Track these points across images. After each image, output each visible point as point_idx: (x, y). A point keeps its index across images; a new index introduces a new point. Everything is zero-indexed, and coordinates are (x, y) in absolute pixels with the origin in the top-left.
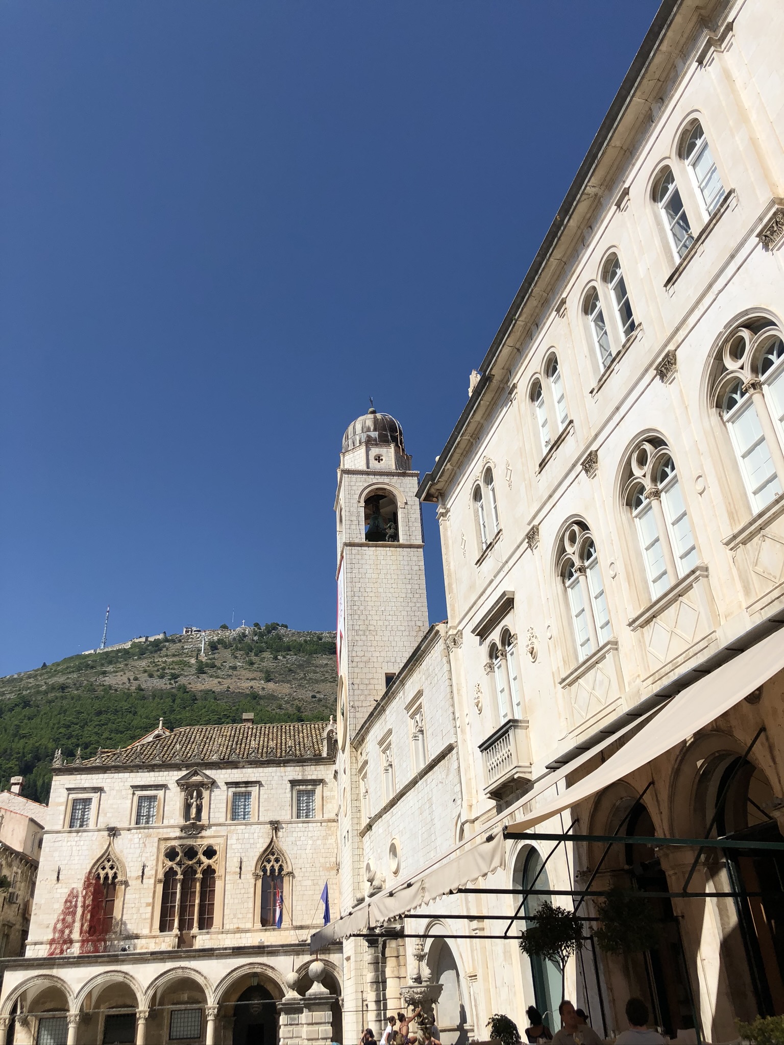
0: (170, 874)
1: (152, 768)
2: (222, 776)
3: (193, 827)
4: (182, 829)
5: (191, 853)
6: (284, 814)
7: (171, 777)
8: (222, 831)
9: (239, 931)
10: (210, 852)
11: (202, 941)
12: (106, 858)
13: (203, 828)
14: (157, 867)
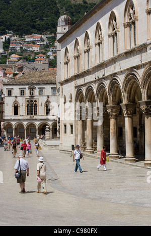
0: (28, 105)
1: (23, 84)
2: (37, 87)
3: (32, 96)
4: (30, 97)
5: (32, 101)
6: (50, 94)
7: (27, 87)
8: (38, 97)
9: (42, 116)
10: (36, 101)
11: (35, 117)
12: (16, 102)
13: (34, 97)
14: (25, 104)
